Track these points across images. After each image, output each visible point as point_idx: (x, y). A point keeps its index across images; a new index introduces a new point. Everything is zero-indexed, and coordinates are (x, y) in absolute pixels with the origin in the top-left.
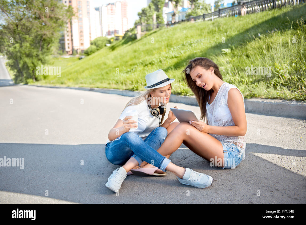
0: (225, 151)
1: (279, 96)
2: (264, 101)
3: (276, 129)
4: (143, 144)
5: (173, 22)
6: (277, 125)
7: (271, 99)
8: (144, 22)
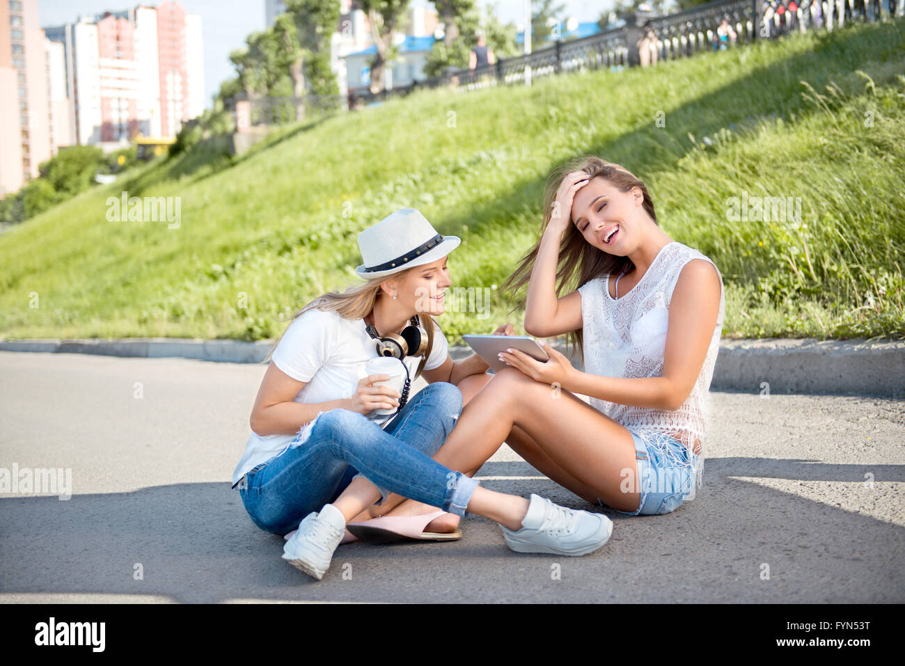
0: (640, 456)
1: (792, 327)
2: (744, 347)
3: (788, 425)
4: (387, 441)
5: (375, 90)
6: (790, 415)
7: (767, 340)
8: (256, 90)
